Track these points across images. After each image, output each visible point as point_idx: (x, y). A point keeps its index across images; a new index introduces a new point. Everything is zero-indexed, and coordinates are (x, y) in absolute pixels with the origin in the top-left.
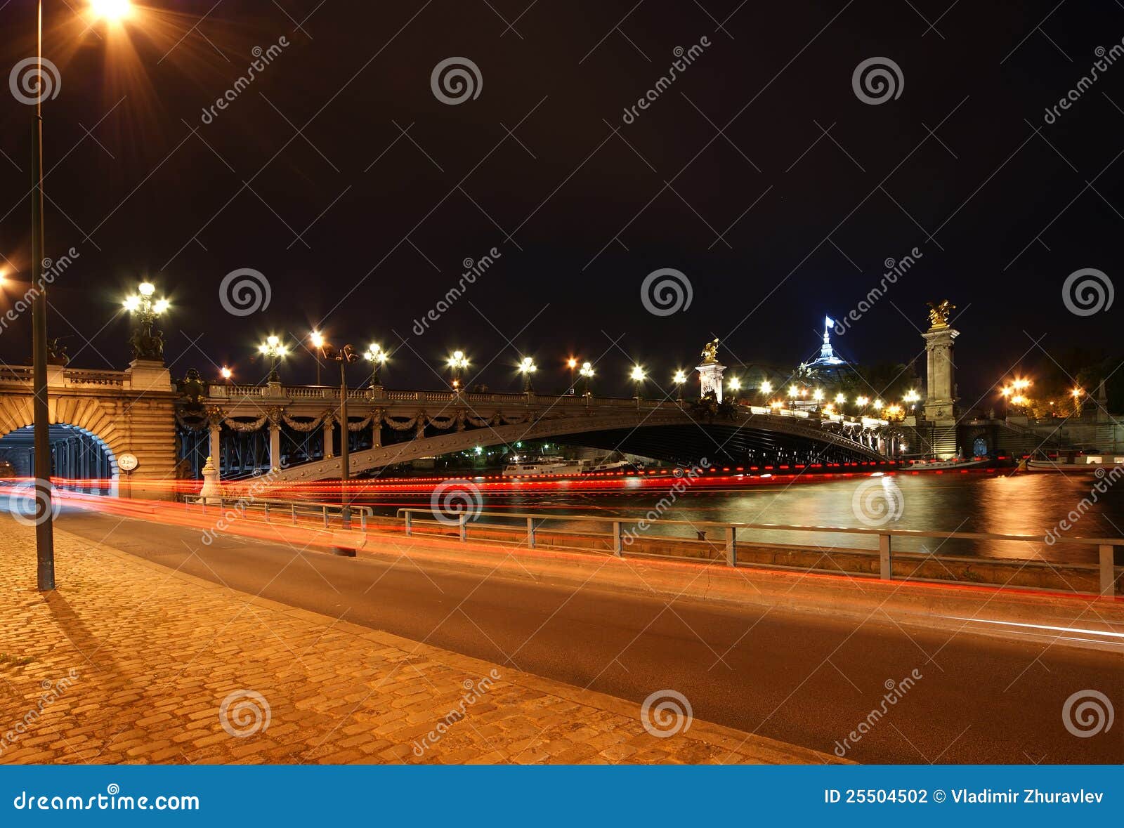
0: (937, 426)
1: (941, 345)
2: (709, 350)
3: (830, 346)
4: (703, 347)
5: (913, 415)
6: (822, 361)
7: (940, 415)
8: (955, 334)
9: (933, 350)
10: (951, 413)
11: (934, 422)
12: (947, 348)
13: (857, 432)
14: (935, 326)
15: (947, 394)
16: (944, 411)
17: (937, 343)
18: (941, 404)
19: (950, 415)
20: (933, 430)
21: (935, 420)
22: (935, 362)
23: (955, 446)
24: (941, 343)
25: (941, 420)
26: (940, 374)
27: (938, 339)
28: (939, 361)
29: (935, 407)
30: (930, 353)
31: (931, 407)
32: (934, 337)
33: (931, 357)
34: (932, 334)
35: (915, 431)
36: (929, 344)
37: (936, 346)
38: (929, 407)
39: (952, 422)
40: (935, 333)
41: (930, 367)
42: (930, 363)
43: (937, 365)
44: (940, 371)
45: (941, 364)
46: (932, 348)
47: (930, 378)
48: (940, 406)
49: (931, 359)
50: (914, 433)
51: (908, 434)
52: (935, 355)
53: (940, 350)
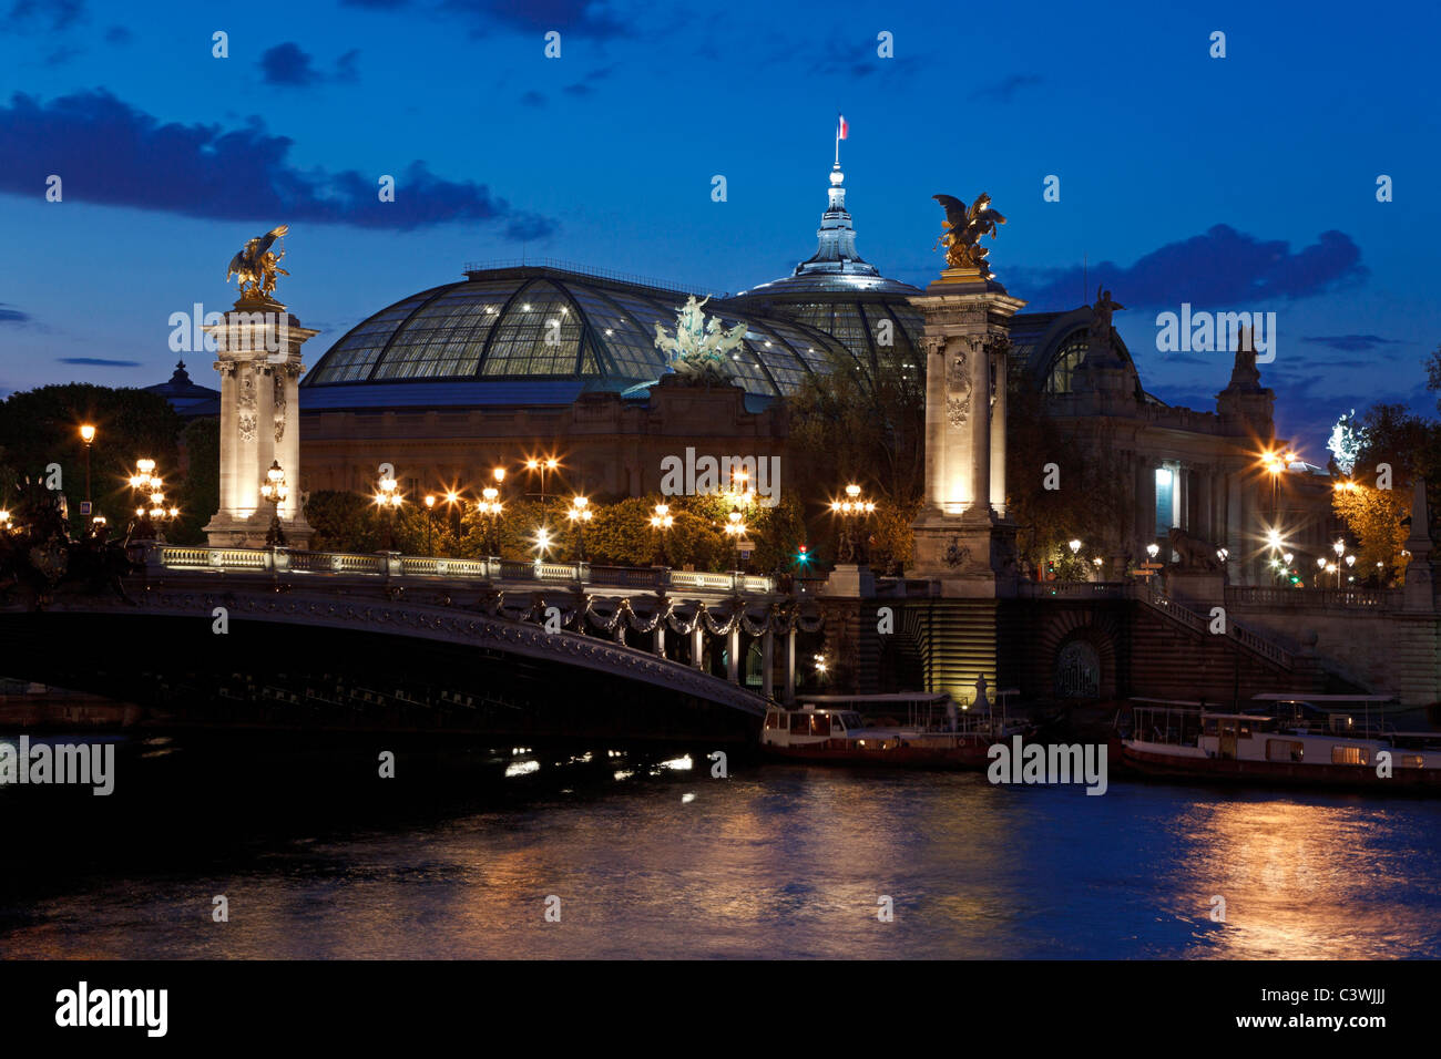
0: (945, 594)
1: (963, 337)
3: (845, 219)
6: (816, 273)
7: (954, 560)
9: (941, 349)
10: (985, 556)
11: (937, 582)
15: (978, 496)
16: (967, 550)
17: (951, 330)
18: (959, 525)
19: (982, 564)
20: (931, 609)
21: (942, 575)
22: (947, 388)
23: (994, 663)
24: (964, 332)
25: (958, 576)
26: (960, 427)
27: (955, 319)
28: (959, 388)
29: (941, 534)
30: (933, 360)
31: (931, 534)
32: (942, 310)
33: (938, 372)
34: (937, 299)
35: (854, 615)
36: (928, 330)
37: (948, 340)
38: (926, 533)
39: (988, 587)
40: (947, 298)
41: (933, 404)
42: (934, 391)
43: (953, 397)
44: (962, 419)
45: (962, 397)
46: (938, 344)
47: (932, 438)
48: (955, 533)
49: (935, 379)
50: (855, 619)
51: (838, 621)
52: (947, 368)
53: (961, 354)
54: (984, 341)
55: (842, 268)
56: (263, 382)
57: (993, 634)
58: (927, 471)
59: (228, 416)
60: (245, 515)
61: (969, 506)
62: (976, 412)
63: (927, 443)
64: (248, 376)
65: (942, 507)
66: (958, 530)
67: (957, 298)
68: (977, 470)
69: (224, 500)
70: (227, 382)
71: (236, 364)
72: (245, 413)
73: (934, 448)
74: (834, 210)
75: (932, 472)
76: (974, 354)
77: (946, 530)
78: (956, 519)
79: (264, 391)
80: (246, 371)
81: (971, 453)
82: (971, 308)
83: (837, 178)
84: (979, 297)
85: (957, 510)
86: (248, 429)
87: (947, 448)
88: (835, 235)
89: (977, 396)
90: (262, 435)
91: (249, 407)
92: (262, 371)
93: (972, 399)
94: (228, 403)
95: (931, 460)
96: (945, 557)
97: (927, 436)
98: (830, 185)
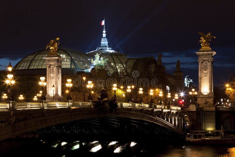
0: (204, 110)
1: (207, 60)
2: (52, 45)
3: (106, 39)
4: (48, 43)
5: (194, 104)
6: (101, 49)
7: (206, 103)
8: (214, 53)
9: (202, 62)
10: (212, 103)
11: (203, 108)
12: (211, 62)
13: (168, 115)
14: (203, 48)
15: (210, 91)
16: (208, 102)
17: (204, 59)
18: (207, 97)
19: (211, 104)
20: (202, 113)
21: (204, 106)
22: (203, 70)
23: (215, 123)
24: (207, 59)
25: (207, 107)
26: (206, 78)
27: (205, 56)
28: (206, 70)
29: (203, 98)
30: (200, 65)
31: (201, 98)
32: (202, 55)
33: (201, 67)
34: (202, 53)
35: (195, 114)
36: (199, 59)
37: (204, 61)
38: (200, 98)
39: (213, 109)
40: (204, 52)
41: (200, 73)
42: (201, 70)
43: (204, 72)
44: (207, 76)
45: (206, 72)
46: (202, 61)
47: (200, 80)
48: (206, 98)
49: (201, 68)
50: (195, 115)
51: (192, 116)
52: (203, 66)
53: (206, 63)
54: (211, 61)
55: (106, 48)
56: (56, 69)
57: (215, 118)
58: (199, 86)
59: (48, 75)
60: (52, 95)
61: (208, 93)
62: (210, 75)
63: (199, 81)
64: (52, 68)
65: (203, 93)
66: (207, 98)
67: (206, 52)
68: (210, 86)
69: (48, 93)
70: (48, 69)
71: (50, 65)
72: (52, 75)
73: (201, 82)
74: (104, 38)
75: (201, 86)
76: (209, 63)
77: (204, 98)
78: (206, 95)
79: (56, 71)
80: (52, 67)
81: (208, 83)
82: (209, 54)
83: (104, 32)
84: (211, 52)
85: (206, 94)
86: (53, 78)
87: (203, 82)
88: (104, 42)
89: (210, 72)
90: (56, 79)
91: (53, 74)
92: (56, 67)
93: (208, 72)
94: (48, 73)
95: (200, 84)
96: (205, 103)
97: (199, 79)
98: (103, 33)
